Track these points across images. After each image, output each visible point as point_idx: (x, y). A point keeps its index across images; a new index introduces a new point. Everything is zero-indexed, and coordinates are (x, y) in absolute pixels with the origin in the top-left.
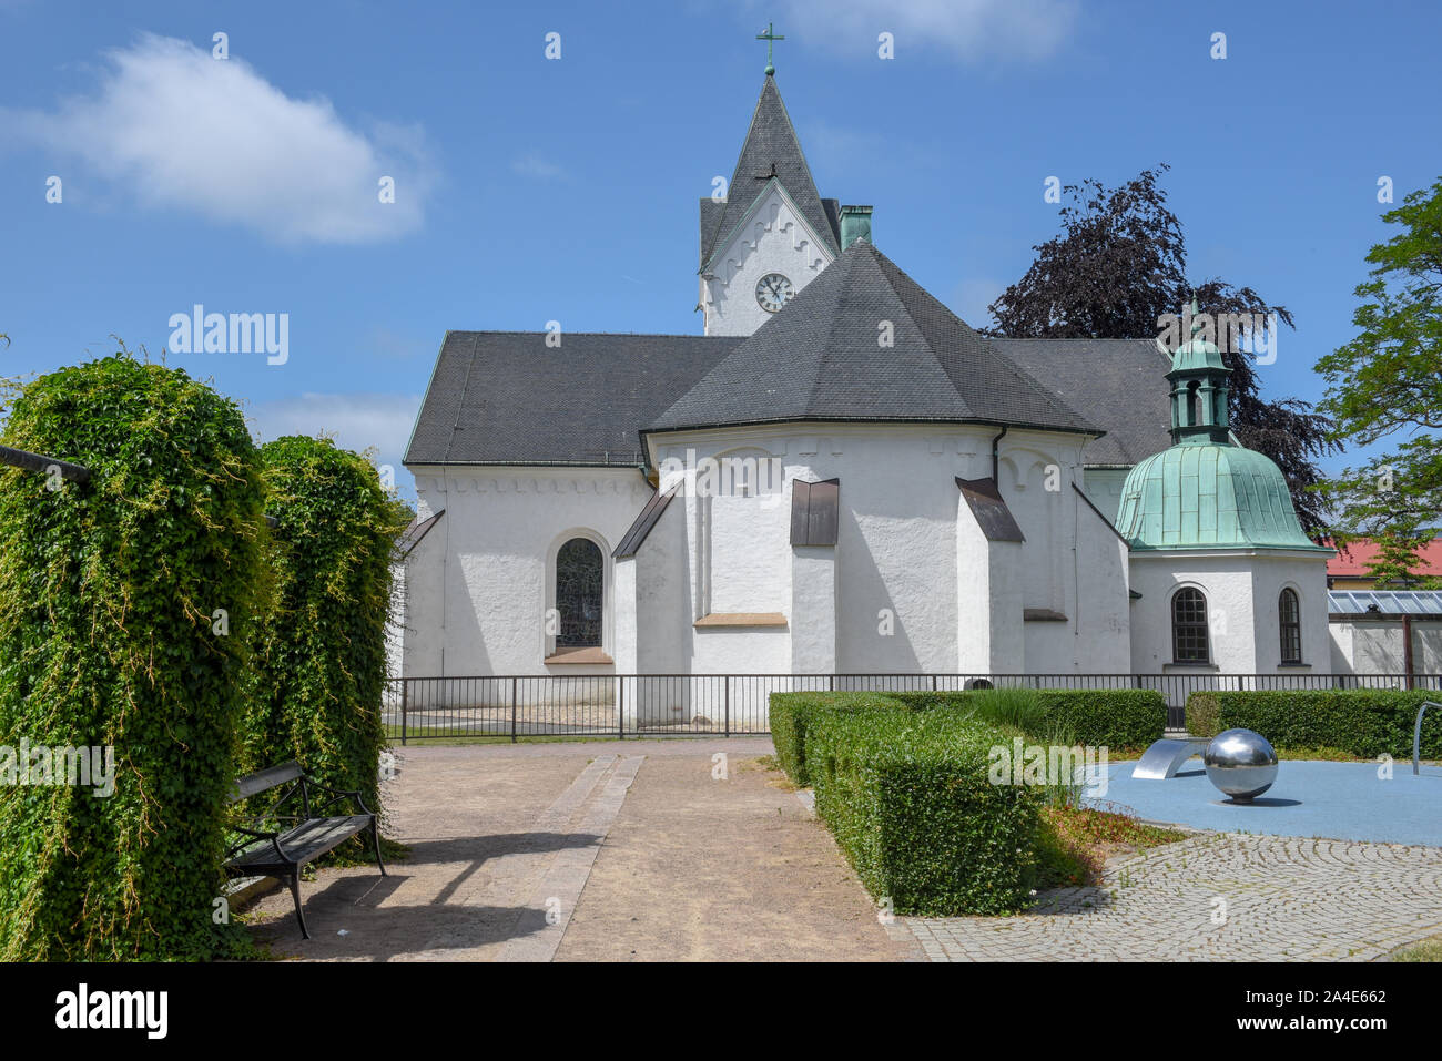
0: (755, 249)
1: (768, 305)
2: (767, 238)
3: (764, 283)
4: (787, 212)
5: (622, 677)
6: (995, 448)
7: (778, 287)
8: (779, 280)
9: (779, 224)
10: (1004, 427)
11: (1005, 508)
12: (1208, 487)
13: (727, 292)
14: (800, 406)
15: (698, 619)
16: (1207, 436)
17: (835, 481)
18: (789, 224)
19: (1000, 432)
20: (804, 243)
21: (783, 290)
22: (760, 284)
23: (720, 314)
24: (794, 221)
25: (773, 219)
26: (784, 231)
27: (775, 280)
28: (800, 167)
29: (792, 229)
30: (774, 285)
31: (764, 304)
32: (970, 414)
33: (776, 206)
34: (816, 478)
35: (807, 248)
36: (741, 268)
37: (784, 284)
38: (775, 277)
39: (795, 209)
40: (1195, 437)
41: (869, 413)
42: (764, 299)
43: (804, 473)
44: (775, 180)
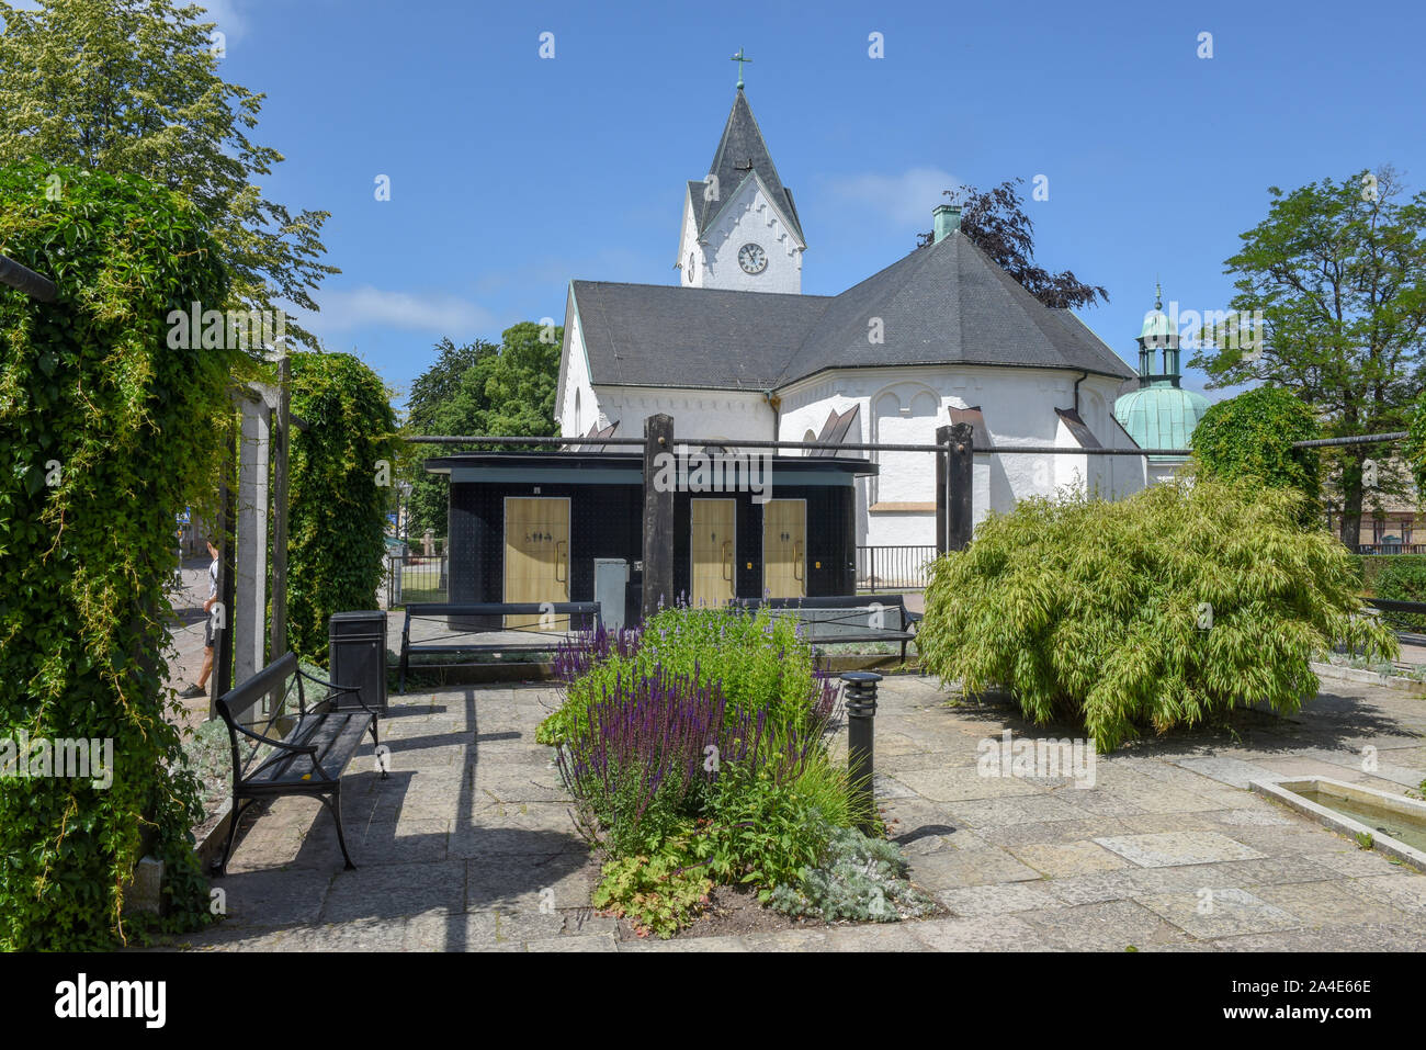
0: (738, 224)
1: (747, 267)
2: (747, 216)
3: (744, 250)
4: (762, 197)
5: (872, 548)
6: (1076, 388)
7: (755, 254)
8: (755, 248)
9: (755, 206)
10: (1086, 372)
11: (1088, 431)
12: (1178, 418)
13: (717, 256)
14: (955, 353)
15: (871, 505)
16: (1169, 382)
17: (978, 409)
18: (763, 206)
19: (1082, 376)
20: (774, 221)
21: (758, 257)
22: (741, 251)
23: (712, 272)
24: (767, 204)
25: (751, 201)
26: (759, 211)
27: (752, 249)
28: (767, 161)
29: (766, 210)
30: (751, 252)
31: (744, 266)
32: (1068, 364)
33: (754, 192)
34: (965, 406)
35: (776, 225)
36: (728, 237)
37: (759, 252)
38: (752, 246)
39: (768, 195)
40: (1161, 382)
41: (1001, 361)
42: (744, 263)
43: (958, 403)
44: (753, 171)
